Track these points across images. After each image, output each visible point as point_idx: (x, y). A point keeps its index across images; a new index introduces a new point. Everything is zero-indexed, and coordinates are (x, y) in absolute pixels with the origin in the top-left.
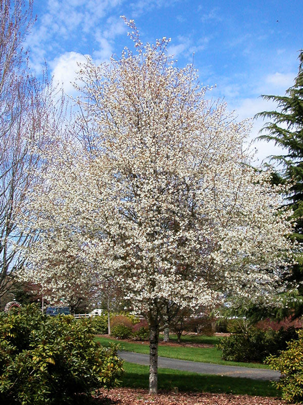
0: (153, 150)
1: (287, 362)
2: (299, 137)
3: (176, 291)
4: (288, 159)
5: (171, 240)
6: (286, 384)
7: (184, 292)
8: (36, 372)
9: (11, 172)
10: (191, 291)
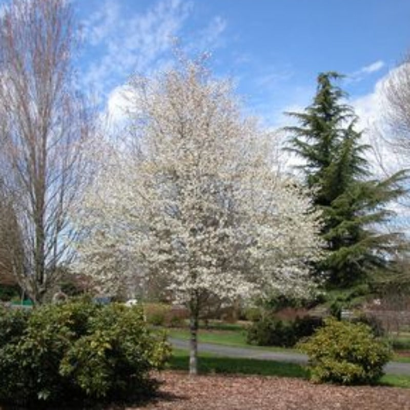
0: (196, 154)
1: (316, 347)
2: (317, 149)
3: (216, 283)
4: (307, 168)
5: (212, 235)
6: (314, 366)
7: (223, 283)
8: (94, 356)
9: (61, 177)
10: (229, 283)
